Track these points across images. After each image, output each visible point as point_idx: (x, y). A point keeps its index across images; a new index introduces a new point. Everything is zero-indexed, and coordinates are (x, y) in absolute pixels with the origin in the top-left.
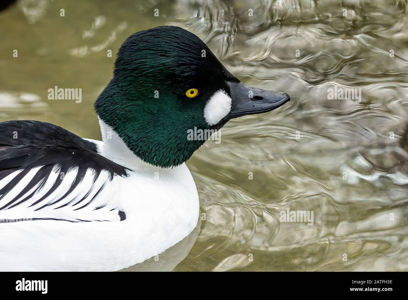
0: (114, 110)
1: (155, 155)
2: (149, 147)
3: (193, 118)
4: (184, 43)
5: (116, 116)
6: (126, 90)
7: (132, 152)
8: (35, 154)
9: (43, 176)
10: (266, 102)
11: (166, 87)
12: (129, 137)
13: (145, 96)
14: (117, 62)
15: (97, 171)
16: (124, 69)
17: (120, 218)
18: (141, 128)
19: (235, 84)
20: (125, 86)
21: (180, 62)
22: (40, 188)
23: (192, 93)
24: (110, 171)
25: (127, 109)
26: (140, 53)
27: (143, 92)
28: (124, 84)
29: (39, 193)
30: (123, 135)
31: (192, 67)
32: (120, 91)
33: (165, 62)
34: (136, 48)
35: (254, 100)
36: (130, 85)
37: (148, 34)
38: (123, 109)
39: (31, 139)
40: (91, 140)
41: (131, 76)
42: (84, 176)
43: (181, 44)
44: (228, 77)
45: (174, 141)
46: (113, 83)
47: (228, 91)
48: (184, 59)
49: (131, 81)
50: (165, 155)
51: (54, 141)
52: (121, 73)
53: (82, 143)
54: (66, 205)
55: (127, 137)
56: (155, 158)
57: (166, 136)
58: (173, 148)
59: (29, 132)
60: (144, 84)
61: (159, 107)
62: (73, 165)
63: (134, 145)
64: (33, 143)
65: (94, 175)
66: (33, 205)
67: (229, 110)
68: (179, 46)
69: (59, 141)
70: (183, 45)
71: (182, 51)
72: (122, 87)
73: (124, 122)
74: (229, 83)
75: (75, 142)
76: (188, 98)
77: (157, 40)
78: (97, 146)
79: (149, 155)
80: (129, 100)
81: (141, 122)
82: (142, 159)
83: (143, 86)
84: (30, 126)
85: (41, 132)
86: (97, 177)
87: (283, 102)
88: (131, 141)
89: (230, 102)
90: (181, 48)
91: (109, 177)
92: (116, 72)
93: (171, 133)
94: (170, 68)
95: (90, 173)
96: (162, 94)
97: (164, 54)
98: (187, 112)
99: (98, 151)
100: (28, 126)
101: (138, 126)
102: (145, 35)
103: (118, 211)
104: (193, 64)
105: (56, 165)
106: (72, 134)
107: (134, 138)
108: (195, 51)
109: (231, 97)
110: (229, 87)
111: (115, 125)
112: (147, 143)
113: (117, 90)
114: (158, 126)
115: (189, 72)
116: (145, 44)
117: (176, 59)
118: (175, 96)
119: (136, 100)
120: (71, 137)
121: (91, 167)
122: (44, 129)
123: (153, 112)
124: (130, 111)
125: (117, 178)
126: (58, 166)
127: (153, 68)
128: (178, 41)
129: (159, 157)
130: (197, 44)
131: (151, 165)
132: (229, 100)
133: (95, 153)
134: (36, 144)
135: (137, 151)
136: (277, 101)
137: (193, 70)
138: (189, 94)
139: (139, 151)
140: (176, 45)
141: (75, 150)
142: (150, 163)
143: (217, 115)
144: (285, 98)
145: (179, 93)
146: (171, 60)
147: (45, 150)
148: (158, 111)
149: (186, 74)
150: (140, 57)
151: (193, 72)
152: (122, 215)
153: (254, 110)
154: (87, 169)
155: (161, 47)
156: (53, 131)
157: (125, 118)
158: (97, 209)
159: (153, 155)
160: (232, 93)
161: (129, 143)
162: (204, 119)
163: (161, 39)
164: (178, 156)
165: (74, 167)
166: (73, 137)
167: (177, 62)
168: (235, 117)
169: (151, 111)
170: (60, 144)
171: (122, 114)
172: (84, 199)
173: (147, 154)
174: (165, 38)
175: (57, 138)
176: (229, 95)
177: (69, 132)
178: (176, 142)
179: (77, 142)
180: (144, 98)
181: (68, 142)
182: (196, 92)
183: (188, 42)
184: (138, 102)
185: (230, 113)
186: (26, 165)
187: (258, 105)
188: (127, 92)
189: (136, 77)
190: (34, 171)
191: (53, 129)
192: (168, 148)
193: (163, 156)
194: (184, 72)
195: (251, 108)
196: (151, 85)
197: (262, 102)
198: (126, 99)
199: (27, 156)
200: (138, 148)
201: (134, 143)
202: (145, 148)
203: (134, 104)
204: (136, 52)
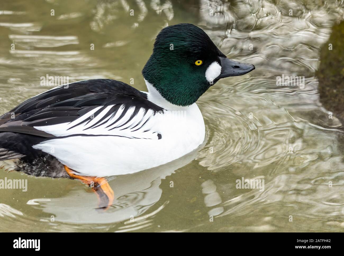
0: (153, 73)
1: (178, 99)
2: (174, 95)
3: (199, 77)
4: (196, 34)
5: (155, 77)
6: (160, 61)
7: (165, 99)
8: (111, 98)
9: (114, 110)
10: (241, 69)
11: (184, 59)
12: (162, 89)
13: (172, 64)
14: (156, 44)
15: (146, 110)
16: (159, 48)
17: (158, 138)
18: (169, 83)
19: (224, 58)
20: (160, 58)
21: (193, 45)
22: (112, 117)
23: (199, 62)
24: (154, 110)
25: (161, 72)
26: (169, 39)
27: (171, 61)
28: (159, 57)
29: (111, 121)
30: (159, 88)
31: (199, 47)
32: (156, 61)
33: (184, 44)
34: (167, 35)
35: (234, 68)
36: (163, 57)
37: (174, 28)
38: (158, 72)
39: (109, 89)
40: (144, 92)
41: (164, 52)
42: (138, 112)
43: (193, 34)
44: (220, 54)
45: (188, 91)
46: (153, 56)
47: (219, 63)
48: (195, 43)
49: (164, 55)
50: (183, 99)
51: (123, 91)
52: (158, 50)
53: (139, 94)
54: (127, 128)
55: (161, 90)
56: (178, 101)
57: (183, 88)
58: (188, 95)
59: (108, 86)
60: (171, 57)
61: (179, 71)
62: (132, 105)
63: (165, 94)
64: (110, 91)
65: (144, 112)
66: (107, 127)
67: (220, 73)
68: (192, 35)
69: (125, 92)
70: (195, 34)
71: (194, 38)
72: (158, 58)
73: (159, 80)
74: (220, 58)
75: (135, 93)
76: (196, 66)
77: (179, 31)
78: (147, 95)
79: (174, 100)
80: (162, 67)
81: (169, 80)
82: (171, 102)
83: (171, 58)
84: (109, 82)
85: (115, 86)
86: (146, 113)
87: (251, 69)
88: (164, 92)
89: (221, 69)
90: (193, 36)
91: (153, 113)
92: (155, 50)
93: (186, 86)
94: (187, 48)
95: (142, 110)
96: (182, 63)
97: (184, 39)
98: (195, 73)
99: (148, 98)
100: (108, 82)
101: (167, 82)
102: (172, 28)
103: (157, 134)
104: (200, 46)
105: (123, 105)
106: (134, 88)
107: (165, 90)
108: (201, 39)
109: (221, 66)
110: (220, 60)
111: (154, 82)
112: (173, 92)
113: (155, 61)
114: (179, 82)
115: (198, 50)
116: (173, 33)
117: (190, 43)
118: (189, 64)
119: (166, 67)
120: (133, 89)
121: (142, 107)
122: (117, 85)
123: (176, 73)
124: (163, 73)
125: (158, 114)
126: (124, 105)
127: (177, 48)
128: (192, 32)
129: (180, 100)
130: (202, 34)
131: (176, 105)
132: (220, 67)
133: (146, 99)
134: (111, 92)
135: (167, 98)
136: (248, 69)
137: (200, 49)
138: (197, 63)
139: (169, 98)
140: (191, 34)
141: (134, 97)
142: (176, 104)
143: (213, 76)
144: (253, 68)
145: (191, 63)
146: (188, 43)
147: (117, 96)
148: (179, 73)
149: (196, 52)
150: (169, 41)
151: (200, 50)
152: (160, 136)
153: (234, 74)
154: (140, 108)
155: (182, 35)
156: (122, 86)
157: (160, 78)
158: (145, 132)
159: (177, 100)
160: (222, 63)
161: (163, 93)
162: (205, 78)
163: (182, 31)
164: (191, 99)
165: (133, 106)
166: (134, 90)
167: (191, 44)
168: (223, 78)
169: (175, 73)
170: (126, 93)
171: (158, 75)
172: (137, 125)
173: (173, 99)
174: (184, 30)
175: (124, 90)
176: (220, 65)
177: (132, 87)
178: (189, 91)
179: (136, 93)
180: (171, 65)
181: (130, 92)
182: (201, 62)
183: (197, 33)
184: (167, 68)
185: (220, 75)
186: (105, 103)
187: (237, 71)
188: (161, 61)
189: (166, 53)
190: (109, 108)
191: (123, 85)
192: (185, 95)
193: (182, 100)
194: (195, 50)
195: (232, 73)
196: (175, 58)
197: (239, 69)
198: (160, 66)
199: (106, 98)
200: (168, 96)
201: (165, 93)
202: (172, 96)
203: (165, 69)
204: (167, 38)
